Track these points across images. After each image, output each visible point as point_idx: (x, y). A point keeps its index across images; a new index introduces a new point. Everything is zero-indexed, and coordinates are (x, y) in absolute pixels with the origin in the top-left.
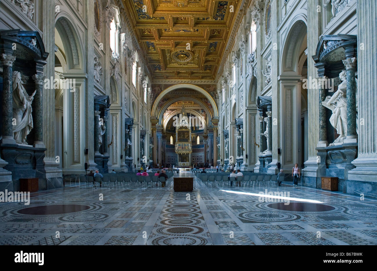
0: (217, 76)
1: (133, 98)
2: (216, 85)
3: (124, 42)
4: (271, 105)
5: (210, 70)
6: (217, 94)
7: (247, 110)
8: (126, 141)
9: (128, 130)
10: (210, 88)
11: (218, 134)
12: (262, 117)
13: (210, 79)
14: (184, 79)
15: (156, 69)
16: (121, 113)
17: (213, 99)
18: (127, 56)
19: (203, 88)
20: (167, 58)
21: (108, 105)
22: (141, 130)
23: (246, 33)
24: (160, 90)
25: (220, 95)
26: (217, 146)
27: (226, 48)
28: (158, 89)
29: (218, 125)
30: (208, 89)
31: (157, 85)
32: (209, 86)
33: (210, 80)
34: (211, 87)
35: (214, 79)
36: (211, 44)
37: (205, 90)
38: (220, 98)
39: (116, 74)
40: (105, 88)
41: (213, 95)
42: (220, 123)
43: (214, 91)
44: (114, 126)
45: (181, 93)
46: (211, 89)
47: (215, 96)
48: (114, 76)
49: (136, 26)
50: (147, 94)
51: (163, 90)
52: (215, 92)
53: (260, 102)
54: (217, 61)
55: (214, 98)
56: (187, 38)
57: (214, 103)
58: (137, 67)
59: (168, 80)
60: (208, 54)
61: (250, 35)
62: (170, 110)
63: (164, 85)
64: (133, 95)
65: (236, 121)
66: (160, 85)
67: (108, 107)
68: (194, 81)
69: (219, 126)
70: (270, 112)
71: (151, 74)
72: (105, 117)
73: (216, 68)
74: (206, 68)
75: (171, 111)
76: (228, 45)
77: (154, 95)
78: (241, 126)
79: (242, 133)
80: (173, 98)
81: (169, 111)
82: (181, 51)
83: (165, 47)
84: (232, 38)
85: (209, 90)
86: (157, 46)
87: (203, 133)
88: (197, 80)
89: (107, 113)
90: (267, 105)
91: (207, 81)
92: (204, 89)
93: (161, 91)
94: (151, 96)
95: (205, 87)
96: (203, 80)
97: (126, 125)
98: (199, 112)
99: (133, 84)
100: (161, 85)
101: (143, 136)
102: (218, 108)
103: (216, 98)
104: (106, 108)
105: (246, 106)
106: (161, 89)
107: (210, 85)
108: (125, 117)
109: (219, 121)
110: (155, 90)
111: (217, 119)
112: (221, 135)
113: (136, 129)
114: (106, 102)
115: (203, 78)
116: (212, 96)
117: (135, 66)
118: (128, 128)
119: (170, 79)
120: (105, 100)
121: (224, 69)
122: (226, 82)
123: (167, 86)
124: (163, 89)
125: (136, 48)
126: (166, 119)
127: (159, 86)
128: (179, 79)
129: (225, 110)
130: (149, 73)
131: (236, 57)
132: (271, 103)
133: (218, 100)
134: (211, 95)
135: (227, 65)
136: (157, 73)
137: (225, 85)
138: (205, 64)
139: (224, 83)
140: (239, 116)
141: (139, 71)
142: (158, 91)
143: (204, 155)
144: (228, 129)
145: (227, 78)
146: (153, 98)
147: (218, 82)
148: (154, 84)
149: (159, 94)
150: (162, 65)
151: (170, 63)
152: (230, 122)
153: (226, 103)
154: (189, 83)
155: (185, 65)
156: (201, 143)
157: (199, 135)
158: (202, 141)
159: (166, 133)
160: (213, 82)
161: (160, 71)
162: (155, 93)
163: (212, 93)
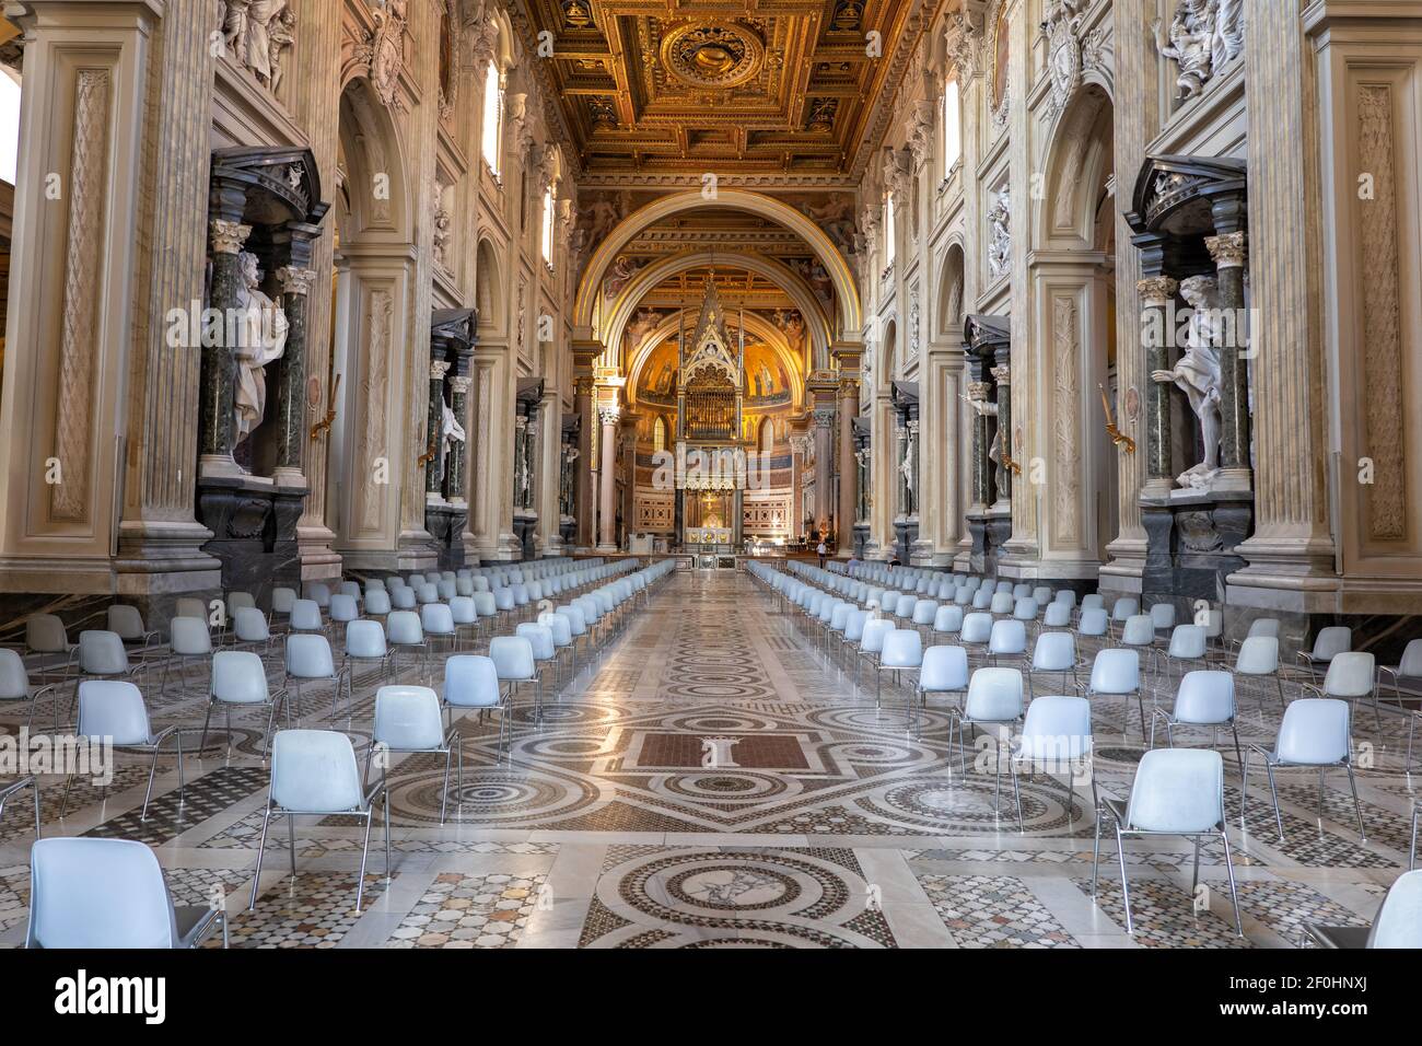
0: (861, 150)
1: (481, 223)
2: (850, 196)
4: (1242, 194)
5: (828, 124)
6: (856, 232)
7: (1033, 267)
8: (434, 416)
9: (448, 366)
10: (828, 208)
11: (861, 408)
12: (1162, 280)
13: (828, 169)
14: (714, 167)
15: (596, 123)
17: (841, 253)
18: (457, 23)
19: (796, 206)
20: (642, 63)
21: (310, 209)
22: (519, 380)
24: (615, 216)
25: (872, 235)
26: (856, 459)
27: (913, 9)
28: (606, 211)
29: (858, 365)
30: (819, 212)
31: (601, 195)
32: (821, 200)
33: (828, 176)
35: (843, 166)
38: (872, 248)
41: (841, 239)
42: (873, 356)
43: (844, 219)
45: (703, 235)
46: (833, 210)
47: (850, 239)
50: (557, 230)
51: (627, 216)
52: (848, 226)
53: (1159, 188)
54: (861, 78)
55: (845, 248)
57: (846, 271)
58: (511, 90)
59: (645, 174)
60: (823, 43)
62: (657, 310)
63: (633, 192)
64: (483, 212)
65: (969, 327)
66: (614, 193)
67: (315, 220)
68: (758, 177)
69: (863, 369)
70: (1237, 237)
71: (579, 145)
72: (291, 268)
73: (861, 111)
74: (811, 113)
75: (657, 317)
77: (586, 238)
78: (999, 351)
79: (1008, 387)
80: (670, 255)
81: (650, 316)
82: (706, 30)
83: (635, 5)
85: (825, 216)
87: (790, 406)
88: (772, 176)
89: (306, 255)
90: (1211, 197)
91: (814, 176)
92: (801, 211)
93: (620, 218)
94: (574, 237)
96: (799, 174)
97: (434, 337)
98: (775, 322)
99: (481, 161)
100: (621, 191)
101: (528, 404)
102: (859, 294)
103: (852, 250)
104: (297, 219)
105: (1030, 249)
106: (618, 210)
107: (827, 193)
108: (430, 299)
109: (864, 352)
110: (592, 217)
111: (857, 339)
112: (873, 408)
114: (296, 182)
115: (798, 160)
116: (837, 244)
117: (495, 78)
118: (444, 353)
119: (655, 166)
120: (286, 170)
121: (898, 112)
122: (907, 164)
123: (642, 199)
124: (625, 211)
126: (637, 350)
127: (612, 196)
128: (698, 167)
129: (900, 294)
130: (567, 135)
131: (970, 30)
132: (1242, 185)
133: (860, 259)
135: (914, 91)
136: (602, 138)
137: (900, 182)
138: (813, 94)
139: (897, 175)
140: (980, 307)
141: (521, 110)
142: (607, 218)
143: (791, 497)
144: (913, 379)
145: (915, 145)
146: (584, 246)
147: (860, 182)
148: (589, 188)
149: (607, 234)
150: (622, 98)
151: (658, 93)
152: (929, 341)
153: (900, 264)
154: (738, 184)
155: (720, 101)
156: (783, 448)
157: (771, 415)
158: (786, 441)
159: (639, 404)
160: (843, 181)
161: (615, 132)
162: (592, 227)
163: (834, 227)
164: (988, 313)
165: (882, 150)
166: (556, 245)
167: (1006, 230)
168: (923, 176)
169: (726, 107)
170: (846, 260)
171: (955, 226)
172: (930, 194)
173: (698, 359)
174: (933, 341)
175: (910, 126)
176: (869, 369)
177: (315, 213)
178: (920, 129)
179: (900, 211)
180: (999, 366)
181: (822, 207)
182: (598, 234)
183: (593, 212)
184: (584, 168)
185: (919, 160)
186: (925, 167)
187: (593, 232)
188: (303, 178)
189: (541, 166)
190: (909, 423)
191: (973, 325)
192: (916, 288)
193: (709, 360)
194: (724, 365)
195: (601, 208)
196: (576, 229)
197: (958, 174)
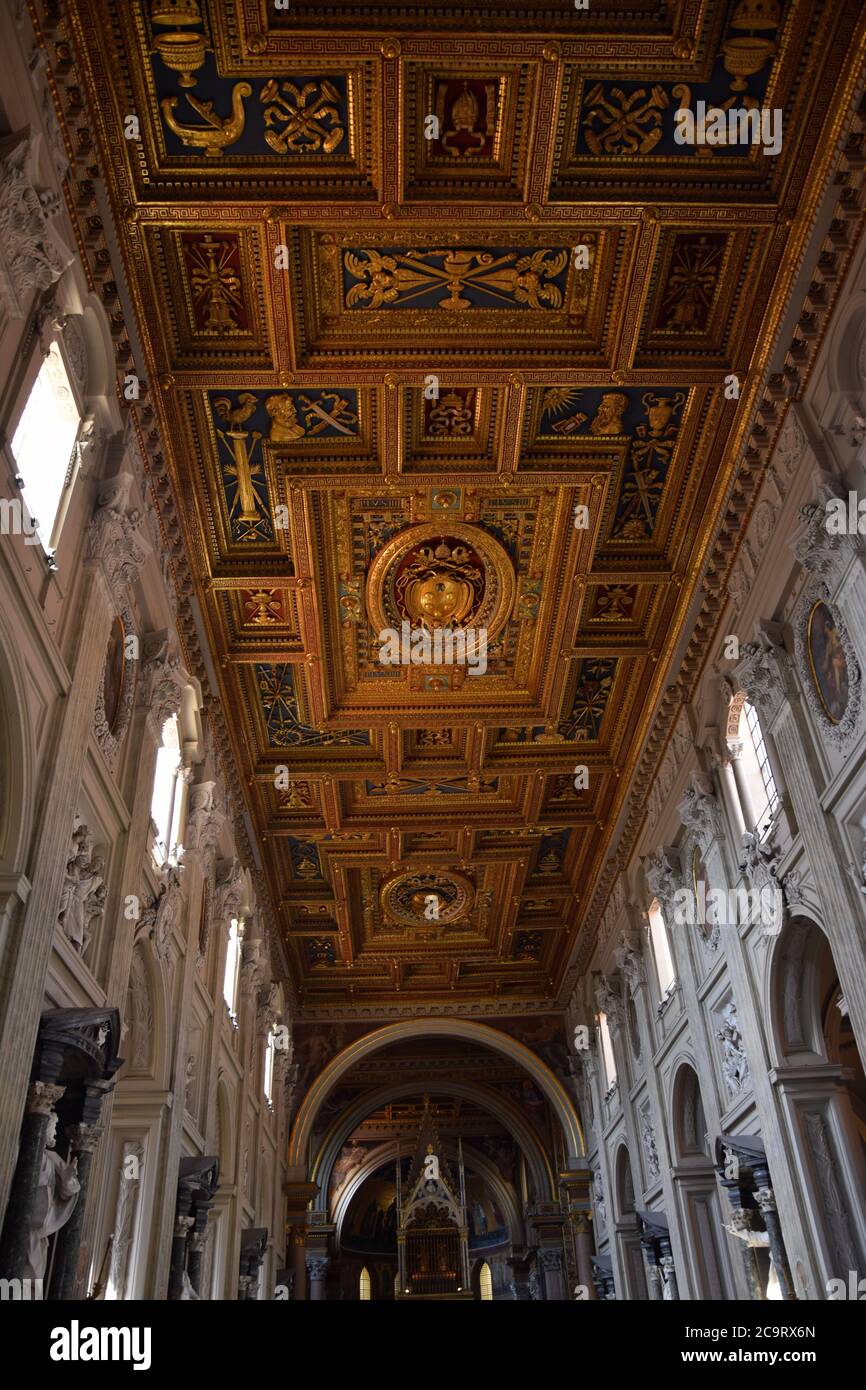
0: (567, 976)
1: (220, 1064)
2: (559, 1019)
3: (208, 814)
5: (535, 953)
6: (569, 1053)
7: (776, 1084)
9: (191, 1220)
10: (541, 1033)
11: (598, 1244)
14: (427, 997)
15: (315, 960)
16: (166, 1128)
17: (557, 1076)
18: (212, 882)
19: (507, 1032)
20: (363, 907)
21: (107, 1065)
22: (244, 1232)
23: (703, 764)
24: (329, 1049)
25: (588, 1056)
27: (609, 853)
28: (321, 1044)
29: (588, 1195)
30: (529, 1035)
31: (316, 1029)
32: (533, 1024)
33: (537, 1001)
34: (540, 1026)
35: (552, 992)
36: (545, 839)
37: (521, 1041)
38: (590, 1069)
39: (161, 936)
40: (103, 981)
41: (555, 1061)
42: (604, 1183)
43: (556, 1041)
44: (123, 1198)
45: (412, 1064)
46: (545, 1033)
47: (564, 1062)
48: (153, 942)
49: (257, 771)
50: (277, 1067)
51: (343, 1049)
52: (561, 1048)
54: (565, 912)
55: (560, 1071)
56: (454, 817)
57: (564, 1094)
58: (247, 936)
59: (360, 1007)
60: (531, 884)
61: (729, 769)
62: (361, 1144)
63: (348, 1025)
64: (222, 1054)
65: (721, 1151)
66: (329, 1026)
67: (108, 1075)
68: (469, 1005)
69: (594, 1200)
71: (297, 980)
72: (83, 1125)
73: (565, 941)
74: (519, 945)
75: (363, 1151)
76: (614, 836)
77: (301, 1071)
78: (758, 1174)
79: (774, 1214)
80: (378, 1085)
81: (355, 1150)
82: (422, 878)
83: (361, 859)
84: (635, 808)
85: (537, 1039)
86: (331, 855)
87: (507, 1247)
88: (484, 1002)
89: (96, 1111)
91: (523, 1001)
92: (513, 1036)
93: (336, 1052)
94: (291, 1072)
95: (517, 1030)
96: (509, 1000)
97: (181, 1190)
98: (485, 1151)
99: (224, 1002)
100: (336, 1024)
101: (251, 1262)
102: (580, 1115)
103: (567, 1072)
104: (96, 1077)
105: (769, 1067)
106: (332, 1043)
107: (539, 1017)
108: (178, 1149)
109: (592, 1178)
110: (307, 1050)
111: (584, 1166)
112: (612, 1245)
113: (222, 1224)
114: (102, 1040)
115: (507, 989)
116: (552, 1068)
117: (235, 927)
118: (188, 1207)
119: (370, 999)
120: (95, 1030)
121: (603, 941)
122: (618, 987)
123: (356, 1031)
124: (339, 1044)
125: (247, 860)
126: (341, 1189)
127: (326, 1030)
128: (411, 998)
129: (628, 1115)
130: (287, 974)
131: (669, 871)
133: (576, 1081)
134: (544, 1061)
135: (614, 921)
136: (321, 974)
137: (614, 1004)
138: (521, 929)
139: (610, 999)
140: (725, 1127)
141: (256, 955)
142: (322, 1051)
144: (656, 1207)
145: (627, 970)
146: (298, 1081)
147: (568, 1005)
148: (304, 1022)
149: (323, 1067)
150: (342, 938)
151: (376, 931)
152: (671, 1166)
153: (624, 1086)
154: (450, 1012)
155: (434, 936)
159: (344, 1252)
160: (551, 1005)
161: (332, 968)
162: (308, 1061)
163: (547, 1050)
164: (734, 1133)
165: (589, 976)
166: (275, 1080)
167: (738, 1048)
168: (638, 998)
169: (439, 941)
170: (562, 1083)
171: (681, 1046)
172: (648, 1016)
173: (417, 1198)
174: (675, 1164)
175: (619, 953)
176: (601, 1199)
177: (110, 1069)
178: (630, 957)
179: (618, 1032)
180: (762, 1189)
181: (533, 1031)
182: (313, 1067)
183: (308, 1046)
184: (300, 1003)
185: (634, 983)
186: (640, 992)
187: (309, 1064)
188: (108, 1037)
189: (268, 1004)
190: (662, 1260)
191: (724, 1147)
192: (647, 1107)
193: (430, 1198)
194: (446, 1203)
195: (315, 1042)
196: (293, 1063)
197: (676, 996)
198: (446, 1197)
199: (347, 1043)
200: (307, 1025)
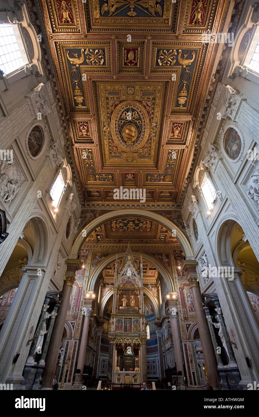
17: (179, 228)
19: (161, 214)
24: (93, 217)
28: (91, 215)
29: (196, 271)
30: (168, 216)
31: (90, 211)
33: (170, 204)
34: (172, 213)
37: (165, 217)
41: (179, 224)
47: (182, 224)
52: (180, 220)
57: (182, 234)
59: (106, 203)
63: (100, 210)
66: (94, 210)
68: (146, 205)
75: (112, 286)
81: (109, 286)
85: (171, 217)
87: (155, 319)
88: (151, 204)
92: (162, 216)
93: (95, 217)
95: (163, 214)
96: (160, 203)
98: (148, 288)
100: (96, 210)
103: (183, 227)
106: (95, 215)
111: (193, 259)
116: (177, 225)
119: (110, 201)
123: (104, 212)
124: (97, 215)
126: (105, 297)
133: (187, 230)
134: (174, 223)
142: (90, 217)
143: (159, 358)
147: (183, 205)
148: (85, 209)
149: (90, 222)
151: (110, 156)
155: (133, 160)
156: (153, 336)
157: (149, 323)
158: (155, 333)
159: (104, 318)
160: (176, 206)
162: (85, 220)
169: (135, 163)
170: (182, 231)
181: (169, 214)
182: (86, 222)
183: (86, 216)
184: (84, 201)
194: (135, 277)
195: (89, 215)
198: (135, 275)
199: (100, 215)
200: (87, 210)
